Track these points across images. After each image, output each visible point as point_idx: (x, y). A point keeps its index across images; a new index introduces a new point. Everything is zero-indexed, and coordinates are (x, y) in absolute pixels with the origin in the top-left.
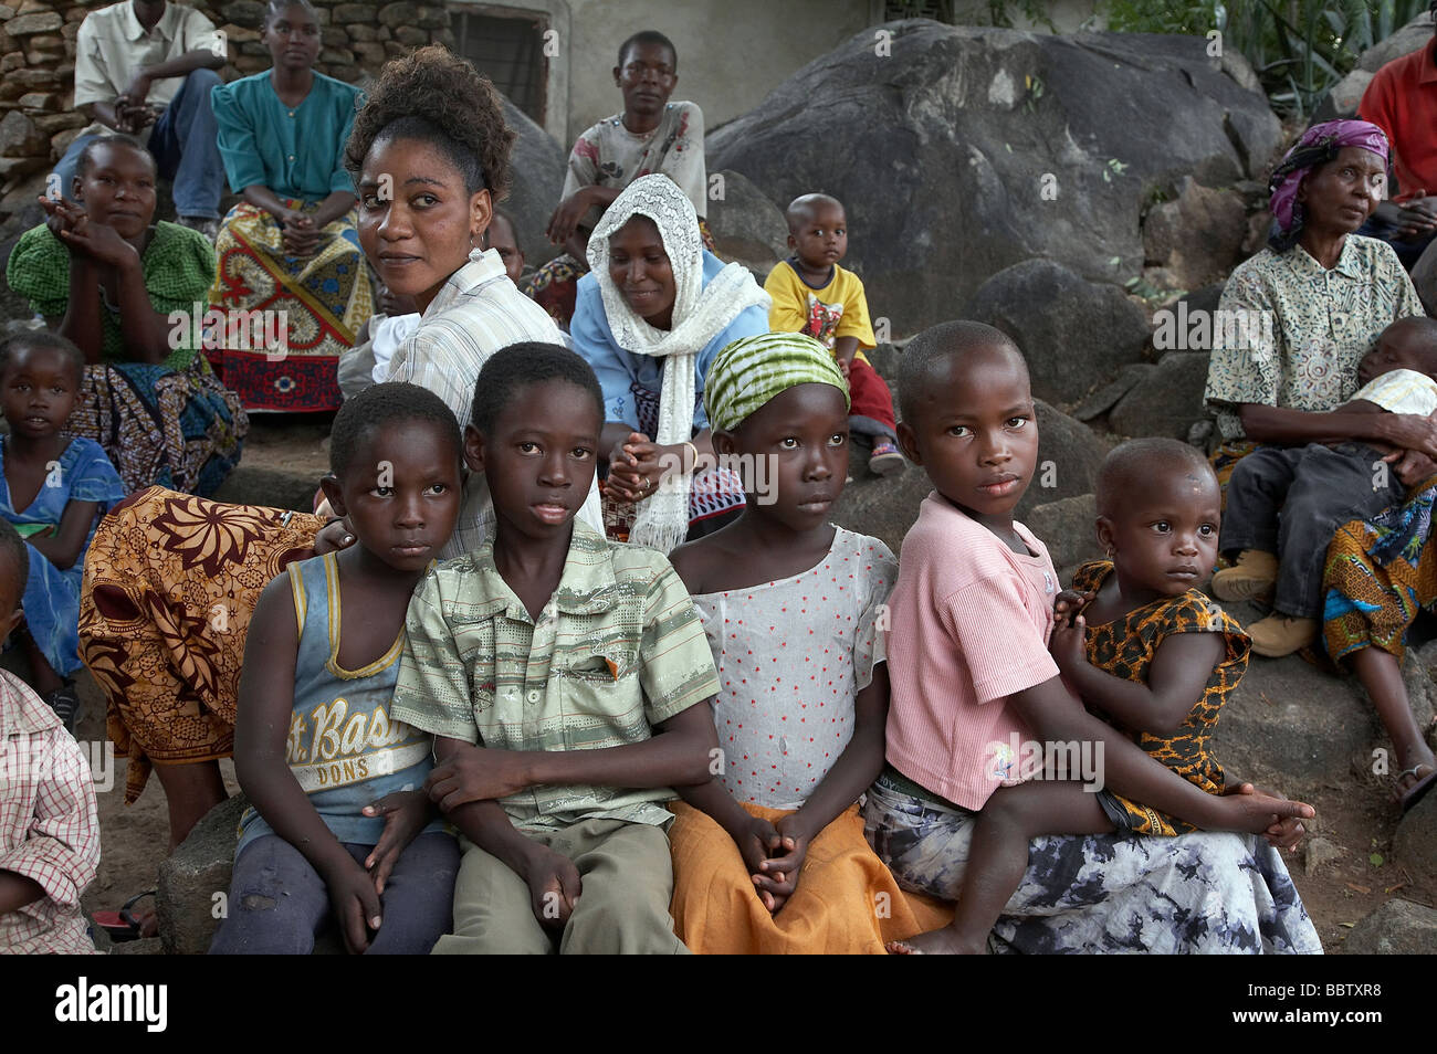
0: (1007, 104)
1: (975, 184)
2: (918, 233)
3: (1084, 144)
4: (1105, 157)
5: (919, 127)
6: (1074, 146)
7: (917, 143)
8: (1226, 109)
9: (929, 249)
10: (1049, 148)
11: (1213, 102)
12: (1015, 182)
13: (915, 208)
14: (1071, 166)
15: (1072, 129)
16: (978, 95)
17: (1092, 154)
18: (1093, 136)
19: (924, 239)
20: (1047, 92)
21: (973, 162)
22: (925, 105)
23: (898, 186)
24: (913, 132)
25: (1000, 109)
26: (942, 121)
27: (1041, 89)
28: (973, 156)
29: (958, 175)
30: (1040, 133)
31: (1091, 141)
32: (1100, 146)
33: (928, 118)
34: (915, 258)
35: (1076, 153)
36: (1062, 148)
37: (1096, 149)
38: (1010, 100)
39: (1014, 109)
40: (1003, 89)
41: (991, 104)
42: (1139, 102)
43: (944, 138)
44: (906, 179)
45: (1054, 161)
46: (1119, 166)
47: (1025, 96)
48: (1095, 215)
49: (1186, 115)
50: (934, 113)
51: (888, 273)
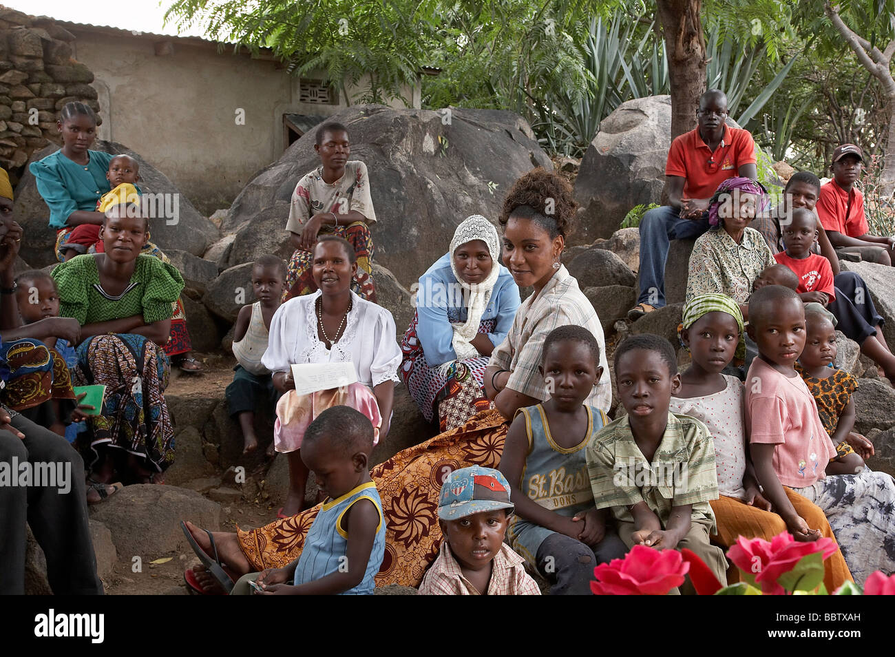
0: (432, 152)
1: (433, 199)
2: (411, 228)
3: (475, 173)
4: (486, 181)
5: (399, 168)
6: (471, 175)
7: (401, 178)
8: (530, 152)
9: (417, 237)
10: (458, 177)
11: (523, 147)
12: (449, 197)
13: (406, 214)
14: (472, 186)
15: (468, 166)
16: (418, 148)
17: (480, 179)
18: (478, 169)
19: (414, 231)
20: (450, 145)
21: (429, 186)
22: (398, 155)
23: (395, 202)
24: (397, 171)
25: (428, 155)
26: (409, 164)
27: (447, 143)
28: (428, 183)
29: (423, 194)
30: (451, 168)
31: (478, 172)
32: (482, 174)
33: (401, 162)
34: (411, 242)
35: (472, 179)
36: (464, 177)
37: (481, 176)
38: (433, 150)
39: (435, 155)
40: (429, 145)
41: (424, 153)
42: (494, 149)
43: (412, 173)
44: (399, 198)
45: (463, 184)
46: (494, 186)
47: (440, 147)
48: (490, 212)
49: (515, 155)
50: (404, 159)
51: (398, 252)
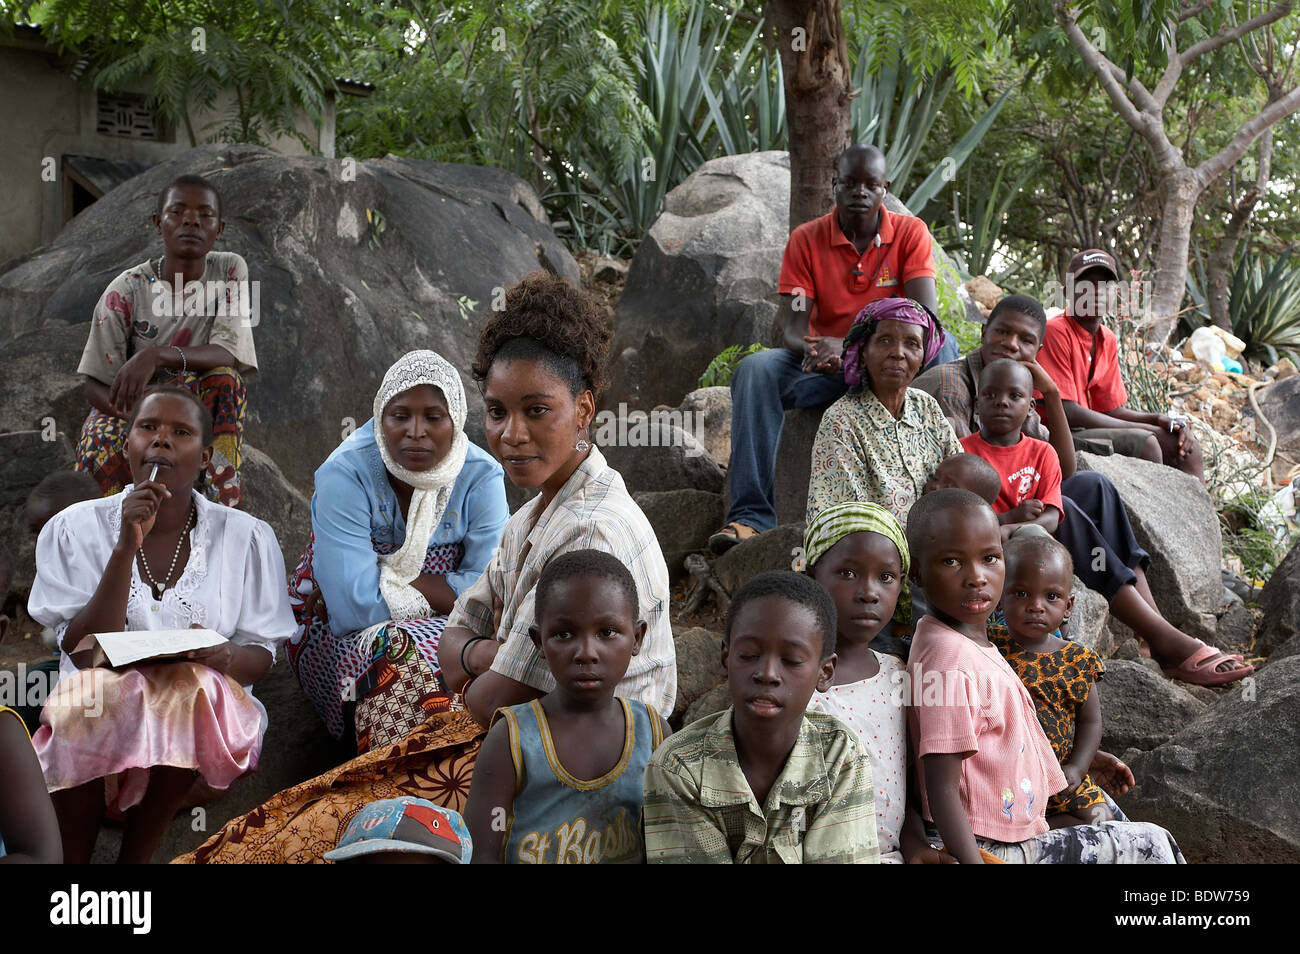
0: (353, 239)
1: (354, 325)
2: (312, 378)
3: (435, 280)
4: (456, 294)
5: (291, 266)
6: (426, 283)
7: (294, 284)
8: (537, 244)
9: (324, 395)
10: (403, 284)
11: (525, 236)
12: (386, 322)
13: (304, 352)
14: (430, 304)
15: (421, 266)
16: (327, 231)
17: (444, 290)
18: (441, 273)
19: (317, 384)
20: (390, 226)
21: (348, 302)
22: (289, 241)
23: (283, 329)
24: (287, 271)
25: (347, 243)
26: (311, 259)
27: (383, 223)
28: (347, 295)
29: (337, 317)
30: (391, 269)
31: (440, 278)
32: (448, 282)
33: (295, 255)
34: (311, 405)
35: (430, 291)
36: (415, 286)
37: (446, 287)
38: (355, 235)
39: (360, 244)
40: (349, 224)
41: (340, 239)
42: (471, 237)
43: (315, 276)
44: (290, 322)
45: (412, 299)
46: (471, 305)
47: (369, 230)
48: (462, 354)
49: (510, 250)
50: (300, 250)
51: (286, 422)
